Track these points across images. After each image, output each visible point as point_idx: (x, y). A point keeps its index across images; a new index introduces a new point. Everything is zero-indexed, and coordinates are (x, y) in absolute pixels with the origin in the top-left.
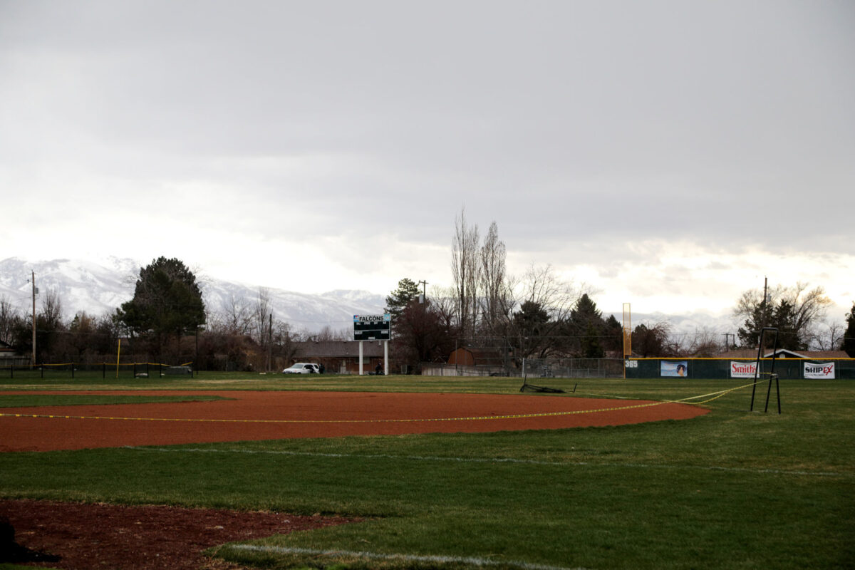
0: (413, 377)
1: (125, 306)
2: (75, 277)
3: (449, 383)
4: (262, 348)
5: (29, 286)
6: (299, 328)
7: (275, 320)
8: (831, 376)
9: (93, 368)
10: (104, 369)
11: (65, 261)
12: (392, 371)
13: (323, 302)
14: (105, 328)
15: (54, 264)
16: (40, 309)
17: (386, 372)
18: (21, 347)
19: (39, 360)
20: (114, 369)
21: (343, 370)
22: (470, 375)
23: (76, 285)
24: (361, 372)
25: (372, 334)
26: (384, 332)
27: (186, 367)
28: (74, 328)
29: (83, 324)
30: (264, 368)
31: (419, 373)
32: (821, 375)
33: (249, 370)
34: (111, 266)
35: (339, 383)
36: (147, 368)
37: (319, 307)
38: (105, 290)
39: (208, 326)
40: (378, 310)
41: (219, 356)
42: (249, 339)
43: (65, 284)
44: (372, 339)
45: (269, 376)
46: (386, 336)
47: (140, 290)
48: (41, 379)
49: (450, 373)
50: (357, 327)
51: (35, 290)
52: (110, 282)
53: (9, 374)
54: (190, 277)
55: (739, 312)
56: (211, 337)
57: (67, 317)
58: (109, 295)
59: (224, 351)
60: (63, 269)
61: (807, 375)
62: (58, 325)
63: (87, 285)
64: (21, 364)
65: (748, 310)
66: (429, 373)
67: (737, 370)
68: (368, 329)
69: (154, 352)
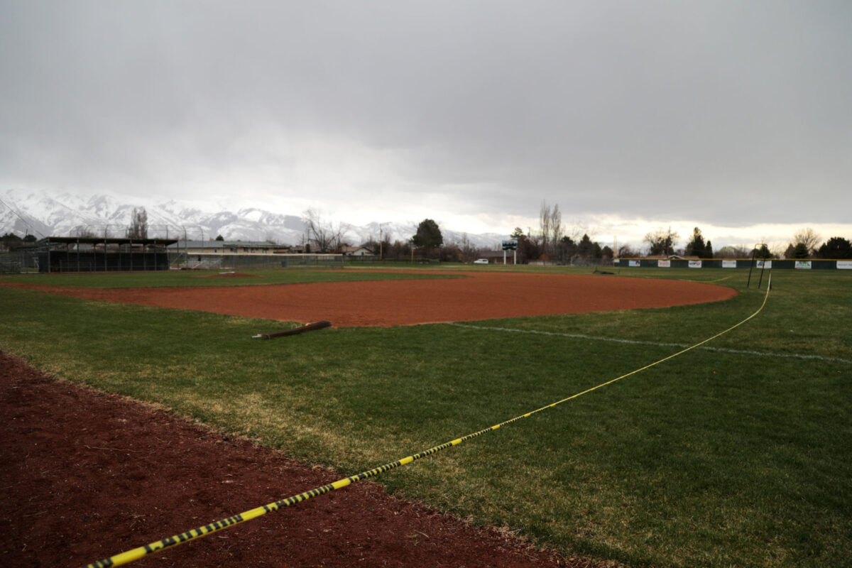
0: (524, 266)
1: (414, 237)
2: (395, 228)
3: (539, 268)
4: (465, 253)
5: (379, 231)
6: (479, 245)
7: (470, 242)
8: (700, 266)
9: (403, 260)
10: (407, 261)
11: (391, 222)
12: (518, 262)
13: (481, 237)
14: (406, 245)
15: (387, 224)
16: (383, 239)
17: (515, 263)
18: (377, 252)
19: (383, 257)
20: (410, 261)
21: (496, 262)
22: (549, 265)
23: (395, 231)
24: (505, 263)
25: (510, 248)
26: (515, 247)
27: (437, 260)
28: (395, 245)
29: (398, 244)
30: (466, 261)
31: (527, 263)
32: (695, 266)
33: (460, 262)
34: (406, 224)
35: (496, 268)
36: (423, 261)
37: (479, 239)
38: (405, 233)
39: (444, 245)
40: (509, 239)
41: (449, 256)
42: (459, 250)
43: (391, 230)
44: (509, 250)
45: (468, 264)
46: (515, 249)
47: (419, 231)
48: (384, 264)
49: (540, 264)
50: (504, 245)
51: (381, 231)
52: (406, 230)
53: (371, 262)
54: (437, 226)
55: (644, 241)
56: (445, 249)
57: (392, 242)
58: (406, 234)
59: (450, 254)
60: (390, 225)
61: (690, 266)
62: (389, 244)
63: (399, 231)
64: (377, 258)
65: (649, 240)
66: (531, 264)
67: (661, 264)
68: (508, 246)
69: (424, 254)
